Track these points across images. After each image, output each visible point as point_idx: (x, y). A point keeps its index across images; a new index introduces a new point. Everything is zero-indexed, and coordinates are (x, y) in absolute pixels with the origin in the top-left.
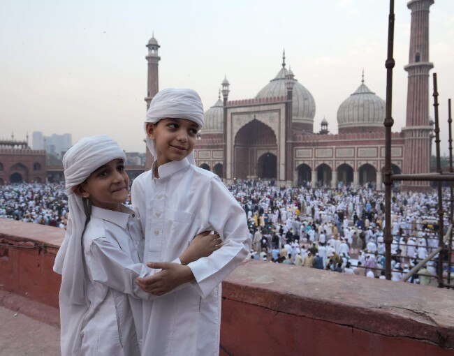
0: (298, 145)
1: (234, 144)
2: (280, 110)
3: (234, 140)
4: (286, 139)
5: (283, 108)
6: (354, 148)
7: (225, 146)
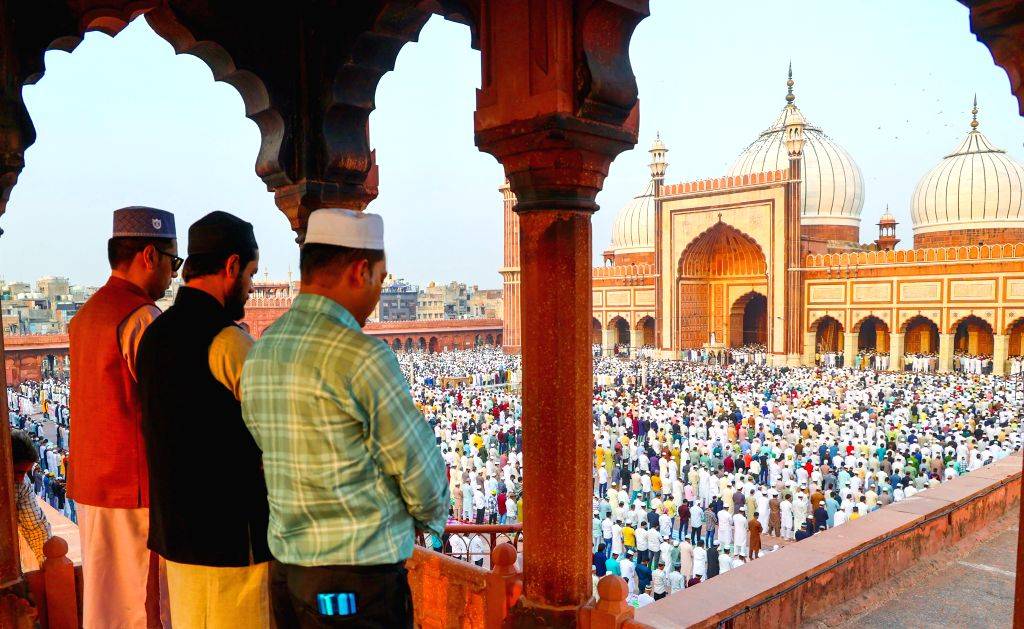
0: (814, 275)
1: (677, 275)
2: (773, 201)
3: (677, 266)
4: (787, 265)
5: (779, 195)
6: (941, 281)
7: (660, 281)
